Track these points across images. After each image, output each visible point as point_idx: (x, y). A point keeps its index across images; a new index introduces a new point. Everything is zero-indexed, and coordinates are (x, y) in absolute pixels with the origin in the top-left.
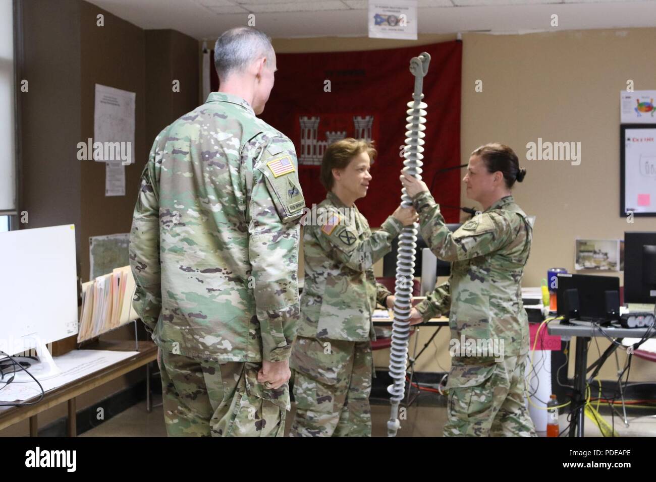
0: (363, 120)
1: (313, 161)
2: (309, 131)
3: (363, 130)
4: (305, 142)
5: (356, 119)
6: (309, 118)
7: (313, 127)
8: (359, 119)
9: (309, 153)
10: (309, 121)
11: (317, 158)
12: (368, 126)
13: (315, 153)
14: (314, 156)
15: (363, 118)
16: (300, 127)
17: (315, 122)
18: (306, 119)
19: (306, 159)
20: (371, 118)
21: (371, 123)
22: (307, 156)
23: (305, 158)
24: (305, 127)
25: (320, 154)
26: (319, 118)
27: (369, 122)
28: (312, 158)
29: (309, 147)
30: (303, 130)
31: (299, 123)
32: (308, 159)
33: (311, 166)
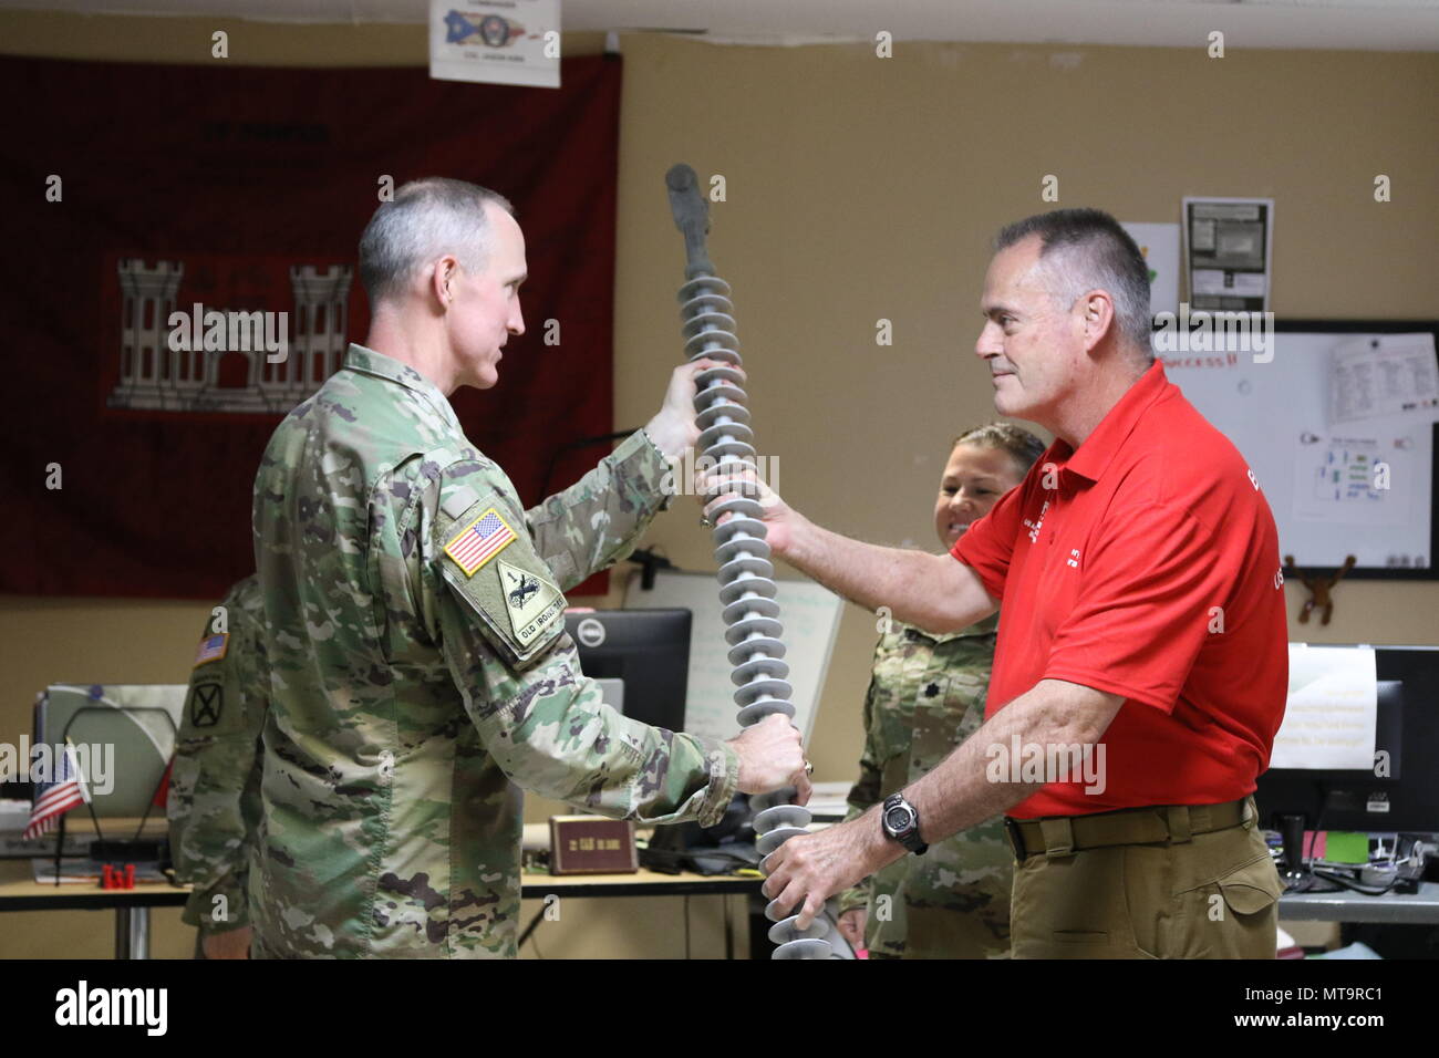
0: (322, 279)
1: (162, 398)
2: (150, 305)
3: (321, 311)
4: (136, 339)
5: (298, 273)
6: (151, 266)
7: (163, 292)
8: (309, 273)
9: (147, 373)
10: (150, 273)
11: (173, 388)
12: (334, 296)
13: (166, 374)
14: (166, 384)
15: (322, 272)
16: (119, 291)
17: (168, 279)
18: (138, 267)
19: (137, 392)
20: (346, 272)
21: (344, 290)
22: (140, 380)
23: (134, 387)
24: (137, 291)
25: (184, 376)
26: (181, 266)
27: (338, 284)
28: (160, 388)
29: (148, 352)
30: (131, 302)
31: (117, 279)
32: (146, 393)
33: (155, 412)
